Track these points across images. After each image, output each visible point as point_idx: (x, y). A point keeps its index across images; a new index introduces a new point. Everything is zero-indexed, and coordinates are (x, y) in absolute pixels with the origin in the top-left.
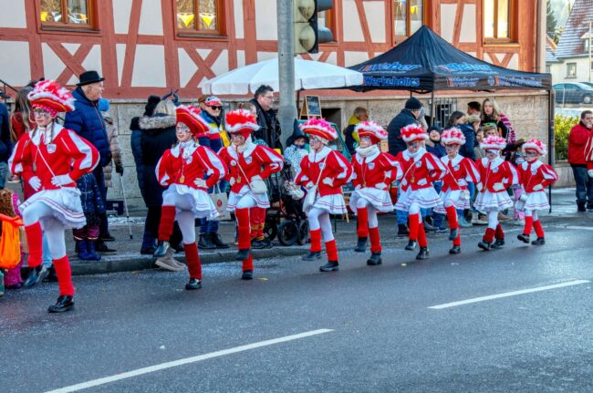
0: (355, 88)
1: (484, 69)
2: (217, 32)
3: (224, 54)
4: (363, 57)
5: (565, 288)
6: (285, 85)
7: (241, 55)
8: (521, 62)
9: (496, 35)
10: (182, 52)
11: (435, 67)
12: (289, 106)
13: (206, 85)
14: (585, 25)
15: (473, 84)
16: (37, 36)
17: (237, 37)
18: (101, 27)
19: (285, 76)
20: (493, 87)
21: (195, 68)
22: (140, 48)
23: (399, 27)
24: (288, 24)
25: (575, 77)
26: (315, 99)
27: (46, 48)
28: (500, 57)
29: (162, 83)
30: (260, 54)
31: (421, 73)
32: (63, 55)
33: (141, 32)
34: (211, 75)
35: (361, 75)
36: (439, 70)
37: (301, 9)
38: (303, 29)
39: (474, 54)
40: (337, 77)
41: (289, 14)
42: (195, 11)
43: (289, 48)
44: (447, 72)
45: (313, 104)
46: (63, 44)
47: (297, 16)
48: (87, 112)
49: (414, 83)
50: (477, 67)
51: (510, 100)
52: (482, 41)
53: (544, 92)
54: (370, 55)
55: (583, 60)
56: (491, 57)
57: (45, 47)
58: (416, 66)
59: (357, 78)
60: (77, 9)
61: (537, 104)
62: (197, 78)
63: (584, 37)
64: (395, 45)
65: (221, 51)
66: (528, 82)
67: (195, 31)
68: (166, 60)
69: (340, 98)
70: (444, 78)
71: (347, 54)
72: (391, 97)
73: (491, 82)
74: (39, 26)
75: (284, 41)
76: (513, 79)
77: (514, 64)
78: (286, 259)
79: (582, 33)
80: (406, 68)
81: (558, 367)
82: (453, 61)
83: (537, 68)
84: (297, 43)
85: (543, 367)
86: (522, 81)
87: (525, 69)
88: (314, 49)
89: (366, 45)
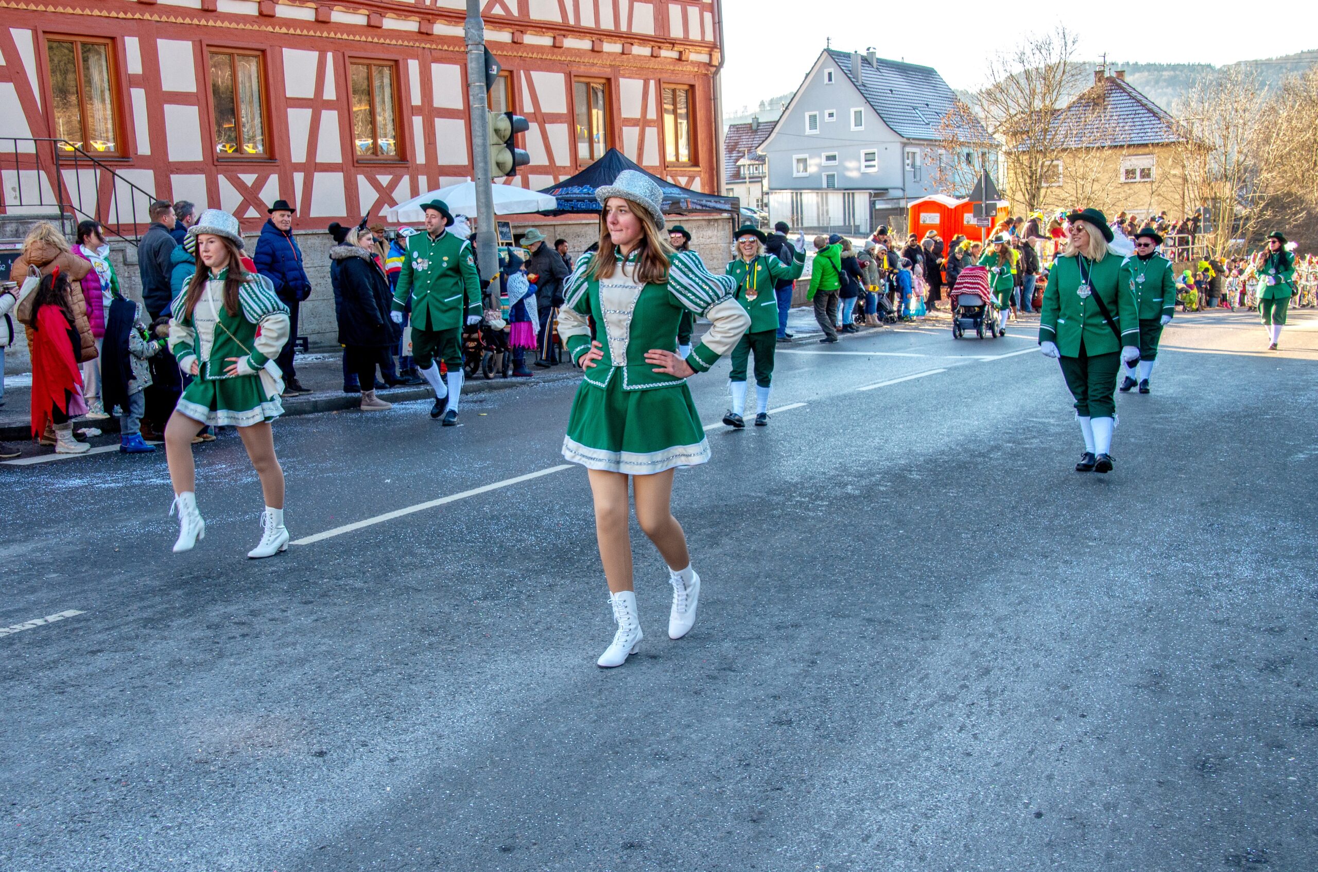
0: (546, 213)
1: (675, 192)
2: (397, 158)
3: (406, 180)
4: (549, 181)
5: (786, 412)
6: (483, 210)
7: (423, 180)
8: (703, 185)
9: (677, 159)
10: (361, 180)
12: (489, 232)
13: (392, 212)
14: (739, 152)
16: (214, 168)
17: (418, 162)
18: (277, 156)
19: (483, 201)
20: (686, 210)
21: (376, 196)
22: (318, 176)
23: (583, 150)
24: (484, 146)
26: (506, 225)
27: (223, 181)
28: (683, 181)
29: (343, 213)
30: (442, 180)
32: (240, 186)
33: (319, 160)
34: (393, 203)
35: (554, 198)
37: (497, 131)
38: (500, 151)
40: (531, 202)
41: (484, 136)
42: (374, 135)
43: (486, 171)
45: (505, 230)
46: (240, 176)
47: (492, 138)
48: (278, 243)
51: (694, 224)
52: (664, 164)
53: (725, 215)
54: (555, 178)
55: (740, 185)
56: (674, 180)
57: (221, 179)
59: (550, 202)
60: (252, 139)
61: (720, 227)
62: (378, 205)
63: (739, 163)
64: (582, 169)
65: (401, 177)
66: (718, 206)
67: (374, 157)
68: (345, 187)
69: (526, 224)
71: (532, 178)
72: (579, 222)
73: (683, 205)
74: (215, 158)
75: (481, 165)
76: (704, 202)
77: (697, 186)
78: (496, 392)
79: (737, 160)
81: (810, 491)
83: (718, 191)
84: (494, 167)
85: (795, 492)
86: (712, 204)
87: (706, 192)
88: (511, 173)
89: (551, 169)
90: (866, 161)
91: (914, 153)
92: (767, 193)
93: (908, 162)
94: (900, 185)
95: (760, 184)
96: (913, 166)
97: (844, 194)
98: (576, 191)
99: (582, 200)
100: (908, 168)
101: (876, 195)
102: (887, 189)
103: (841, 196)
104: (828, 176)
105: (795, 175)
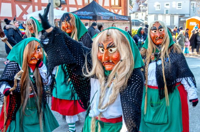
1: (111, 14)
3: (31, 7)
4: (75, 9)
6: (51, 17)
7: (36, 7)
8: (122, 12)
10: (17, 6)
11: (97, 13)
12: (52, 24)
13: (25, 16)
14: (140, 2)
15: (108, 19)
17: (35, 2)
19: (51, 14)
20: (114, 20)
21: (22, 11)
22: (3, 4)
25: (137, 18)
28: (116, 11)
29: (11, 16)
30: (43, 7)
31: (93, 15)
34: (27, 13)
36: (98, 14)
39: (108, 10)
44: (100, 15)
49: (91, 18)
50: (109, 14)
51: (119, 24)
52: (111, 6)
53: (129, 22)
54: (77, 9)
55: (140, 13)
56: (114, 11)
58: (91, 13)
61: (127, 25)
62: (22, 14)
64: (85, 6)
68: (12, 8)
70: (100, 16)
71: (70, 8)
73: (114, 18)
76: (120, 18)
77: (120, 13)
79: (139, 6)
80: (89, 13)
82: (102, 12)
83: (127, 14)
84: (55, 4)
86: (123, 18)
87: (123, 15)
88: (60, 6)
89: (76, 6)
90: (179, 6)
91: (194, 4)
92: (147, 15)
93: (191, 6)
94: (189, 13)
95: (145, 13)
96: (193, 7)
97: (171, 16)
98: (82, 13)
99: (83, 16)
100: (191, 8)
101: (181, 16)
102: (184, 15)
103: (170, 17)
104: (166, 10)
105: (156, 10)
